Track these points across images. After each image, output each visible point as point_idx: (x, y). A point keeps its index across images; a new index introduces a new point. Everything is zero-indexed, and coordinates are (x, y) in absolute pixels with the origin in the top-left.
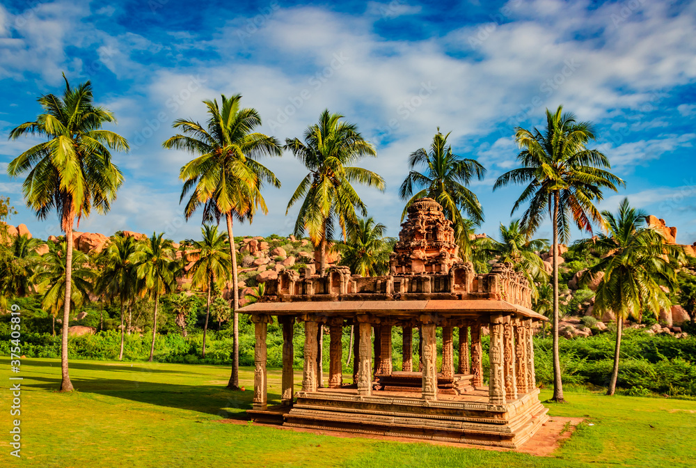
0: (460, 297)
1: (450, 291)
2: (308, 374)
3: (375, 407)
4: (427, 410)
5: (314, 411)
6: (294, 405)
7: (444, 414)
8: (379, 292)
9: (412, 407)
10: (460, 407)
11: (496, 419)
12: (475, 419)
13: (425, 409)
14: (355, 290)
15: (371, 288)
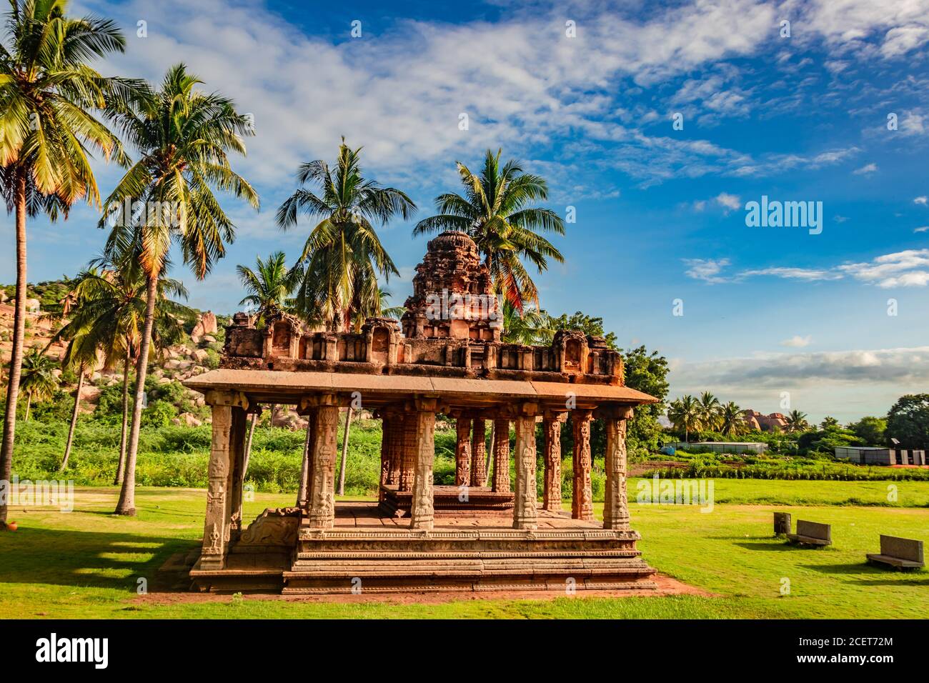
0: (572, 380)
1: (559, 370)
2: (325, 497)
3: (448, 546)
4: (530, 546)
5: (340, 562)
6: (299, 555)
7: (554, 548)
8: (449, 363)
9: (507, 542)
10: (578, 537)
11: (625, 550)
12: (600, 553)
13: (528, 543)
14: (410, 358)
15: (436, 358)
